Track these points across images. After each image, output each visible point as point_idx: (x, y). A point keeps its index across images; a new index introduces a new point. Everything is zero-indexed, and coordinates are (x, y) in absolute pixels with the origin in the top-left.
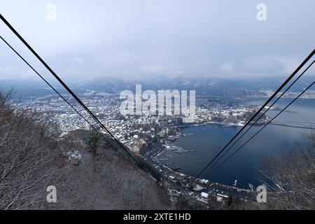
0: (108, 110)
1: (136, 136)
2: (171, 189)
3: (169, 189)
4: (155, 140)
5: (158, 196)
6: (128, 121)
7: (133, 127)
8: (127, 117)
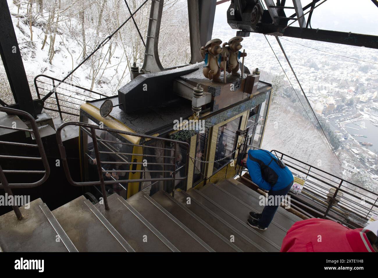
0: (297, 52)
1: (324, 92)
2: (348, 162)
3: (345, 162)
4: (350, 104)
5: (329, 164)
6: (320, 71)
7: (325, 80)
8: (320, 66)
